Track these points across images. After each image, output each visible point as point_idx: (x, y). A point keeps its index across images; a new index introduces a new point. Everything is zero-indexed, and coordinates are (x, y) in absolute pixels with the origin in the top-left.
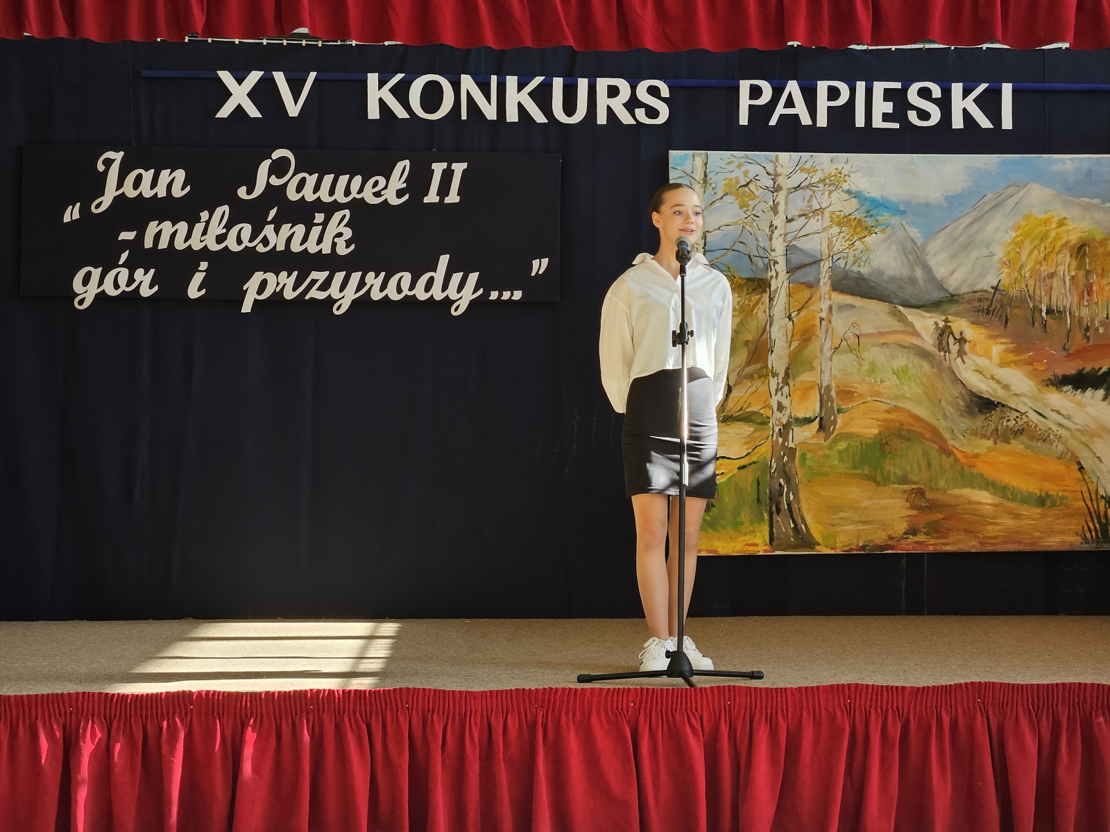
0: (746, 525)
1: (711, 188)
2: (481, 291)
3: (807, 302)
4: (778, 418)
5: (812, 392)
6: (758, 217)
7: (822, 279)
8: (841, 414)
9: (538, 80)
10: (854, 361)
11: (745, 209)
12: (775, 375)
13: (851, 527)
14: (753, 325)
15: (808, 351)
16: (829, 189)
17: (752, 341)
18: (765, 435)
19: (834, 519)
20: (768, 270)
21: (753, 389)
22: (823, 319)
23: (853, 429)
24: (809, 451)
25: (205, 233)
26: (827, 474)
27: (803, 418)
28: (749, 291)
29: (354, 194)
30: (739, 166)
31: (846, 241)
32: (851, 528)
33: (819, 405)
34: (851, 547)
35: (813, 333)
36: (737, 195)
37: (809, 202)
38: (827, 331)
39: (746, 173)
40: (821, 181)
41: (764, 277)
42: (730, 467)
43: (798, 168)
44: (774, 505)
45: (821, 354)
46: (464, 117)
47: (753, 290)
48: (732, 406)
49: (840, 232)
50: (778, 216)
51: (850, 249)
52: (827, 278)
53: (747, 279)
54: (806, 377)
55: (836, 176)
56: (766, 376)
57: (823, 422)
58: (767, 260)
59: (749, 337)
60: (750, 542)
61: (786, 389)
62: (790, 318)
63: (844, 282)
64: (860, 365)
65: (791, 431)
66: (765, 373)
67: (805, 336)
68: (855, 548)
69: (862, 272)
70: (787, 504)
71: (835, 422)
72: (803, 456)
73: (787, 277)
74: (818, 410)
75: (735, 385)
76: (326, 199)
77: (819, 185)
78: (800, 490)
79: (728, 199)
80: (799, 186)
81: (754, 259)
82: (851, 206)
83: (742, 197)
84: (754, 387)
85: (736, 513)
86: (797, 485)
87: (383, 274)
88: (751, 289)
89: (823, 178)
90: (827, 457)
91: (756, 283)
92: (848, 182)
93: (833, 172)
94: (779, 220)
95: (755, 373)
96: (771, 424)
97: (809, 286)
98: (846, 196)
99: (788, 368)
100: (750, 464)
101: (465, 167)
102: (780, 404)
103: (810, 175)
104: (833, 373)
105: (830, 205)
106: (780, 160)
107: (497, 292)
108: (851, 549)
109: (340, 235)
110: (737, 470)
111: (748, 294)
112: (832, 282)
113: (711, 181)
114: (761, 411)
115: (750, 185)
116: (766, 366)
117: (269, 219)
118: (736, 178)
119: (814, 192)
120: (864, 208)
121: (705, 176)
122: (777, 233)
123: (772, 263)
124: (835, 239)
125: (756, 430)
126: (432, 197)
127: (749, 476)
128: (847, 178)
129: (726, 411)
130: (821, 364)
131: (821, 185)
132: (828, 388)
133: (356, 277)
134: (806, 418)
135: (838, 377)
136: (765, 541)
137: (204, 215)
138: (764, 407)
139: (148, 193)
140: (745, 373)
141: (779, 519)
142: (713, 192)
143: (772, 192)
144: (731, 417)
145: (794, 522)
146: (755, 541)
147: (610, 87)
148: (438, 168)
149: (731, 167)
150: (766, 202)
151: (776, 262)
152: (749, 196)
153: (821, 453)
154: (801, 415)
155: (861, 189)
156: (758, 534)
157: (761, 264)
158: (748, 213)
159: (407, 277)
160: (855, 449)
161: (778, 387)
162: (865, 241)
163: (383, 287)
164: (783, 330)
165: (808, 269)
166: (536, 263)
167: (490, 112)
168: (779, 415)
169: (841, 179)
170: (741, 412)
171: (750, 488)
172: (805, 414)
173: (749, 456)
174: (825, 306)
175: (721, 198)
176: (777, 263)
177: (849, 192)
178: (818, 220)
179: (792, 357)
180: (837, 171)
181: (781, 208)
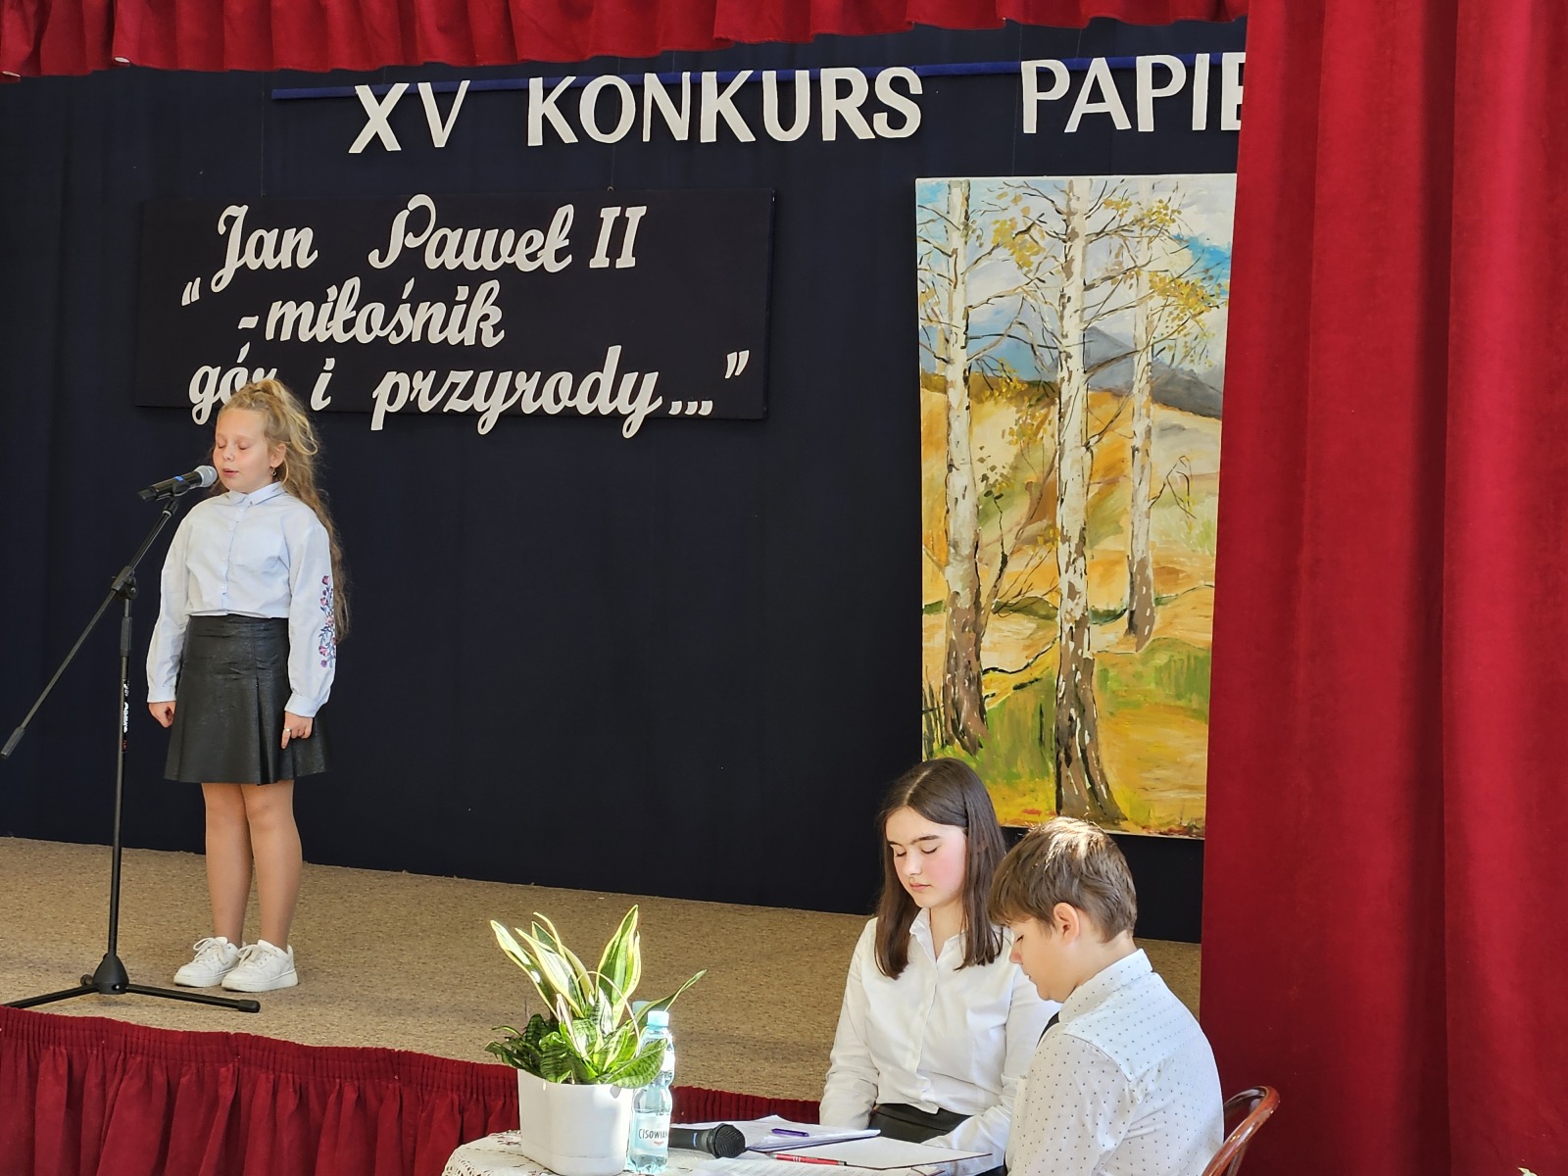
0: (1023, 780)
1: (974, 236)
2: (659, 402)
3: (1112, 421)
4: (1069, 610)
5: (1118, 568)
6: (1043, 282)
7: (1137, 383)
8: (1160, 607)
9: (744, 75)
10: (1181, 520)
11: (1025, 269)
12: (1066, 539)
13: (1172, 794)
14: (1036, 457)
15: (1111, 502)
16: (1148, 234)
17: (1036, 484)
18: (1050, 635)
19: (1147, 779)
20: (1057, 367)
21: (1036, 561)
22: (1137, 450)
23: (1176, 633)
24: (1113, 665)
25: (331, 318)
26: (1138, 705)
27: (1105, 611)
28: (1033, 402)
29: (504, 259)
30: (1016, 200)
31: (1173, 320)
32: (1172, 796)
33: (1128, 591)
34: (1173, 827)
35: (1122, 472)
36: (1013, 246)
37: (1117, 256)
38: (1143, 467)
39: (1025, 212)
40: (1138, 221)
41: (1052, 381)
42: (1004, 685)
43: (1103, 201)
44: (1063, 750)
45: (1132, 506)
46: (646, 138)
47: (1038, 400)
48: (1007, 587)
49: (1165, 305)
50: (1071, 280)
51: (1179, 332)
52: (1144, 381)
53: (1029, 383)
54: (1110, 544)
55: (1160, 213)
56: (1053, 541)
57: (1135, 616)
58: (1055, 353)
59: (1032, 476)
60: (1030, 808)
61: (1080, 562)
62: (1087, 447)
63: (1169, 388)
64: (1190, 528)
65: (1086, 630)
66: (1051, 537)
67: (1109, 477)
68: (1177, 829)
69: (1196, 371)
70: (1082, 750)
71: (1151, 620)
72: (1105, 671)
73: (1084, 379)
74: (1127, 599)
75: (1011, 554)
76: (472, 266)
77: (1133, 228)
78: (1099, 729)
79: (1001, 253)
80: (1102, 231)
81: (1039, 352)
82: (1180, 262)
83: (1020, 250)
84: (1037, 558)
85: (1010, 762)
86: (1095, 720)
87: (538, 374)
88: (1035, 398)
89: (1140, 217)
90: (1138, 676)
91: (1041, 389)
92: (1178, 221)
93: (1156, 206)
94: (1074, 285)
95: (1040, 536)
96: (1058, 619)
97: (1117, 394)
98: (1175, 246)
99: (1084, 529)
100: (1031, 682)
101: (643, 214)
102: (1071, 586)
103: (1120, 213)
104: (1151, 539)
105: (1150, 262)
106: (1075, 189)
107: (680, 402)
108: (1170, 830)
109: (485, 317)
110: (1013, 691)
111: (1030, 406)
112: (1152, 388)
113: (974, 226)
114: (1046, 598)
115: (1032, 230)
116: (1053, 526)
117: (404, 297)
118: (1011, 221)
119: (1125, 238)
120: (1201, 264)
121: (967, 218)
122: (1070, 308)
123: (1063, 356)
124: (1156, 317)
125: (1038, 628)
126: (599, 261)
127: (1029, 700)
128: (1175, 216)
129: (1000, 594)
130: (1133, 523)
131: (1136, 228)
132: (1143, 564)
133: (505, 378)
134: (1109, 611)
135: (1158, 545)
136: (1050, 808)
137: (332, 291)
138: (1050, 591)
139: (271, 265)
140: (1025, 535)
141: (1069, 773)
142: (978, 244)
143: (1065, 242)
144: (1005, 605)
145: (1091, 781)
146: (1037, 807)
147: (839, 82)
148: (609, 215)
149: (1002, 203)
150: (1054, 257)
151: (1069, 356)
152: (1031, 248)
153: (1130, 669)
154: (1101, 607)
155: (1196, 233)
156: (1041, 796)
157: (1048, 361)
158: (1031, 275)
159: (567, 378)
160: (1179, 665)
161: (1070, 559)
162: (1201, 320)
163: (537, 395)
164: (1078, 467)
165: (1115, 367)
166: (732, 358)
167: (680, 130)
168: (1069, 604)
169: (1168, 218)
170: (1020, 597)
171: (1031, 722)
172: (1108, 604)
173: (1029, 668)
174: (1140, 428)
175: (990, 253)
176: (1071, 358)
177: (1178, 239)
178: (1131, 285)
179: (1090, 511)
180: (1161, 205)
181: (1076, 267)
